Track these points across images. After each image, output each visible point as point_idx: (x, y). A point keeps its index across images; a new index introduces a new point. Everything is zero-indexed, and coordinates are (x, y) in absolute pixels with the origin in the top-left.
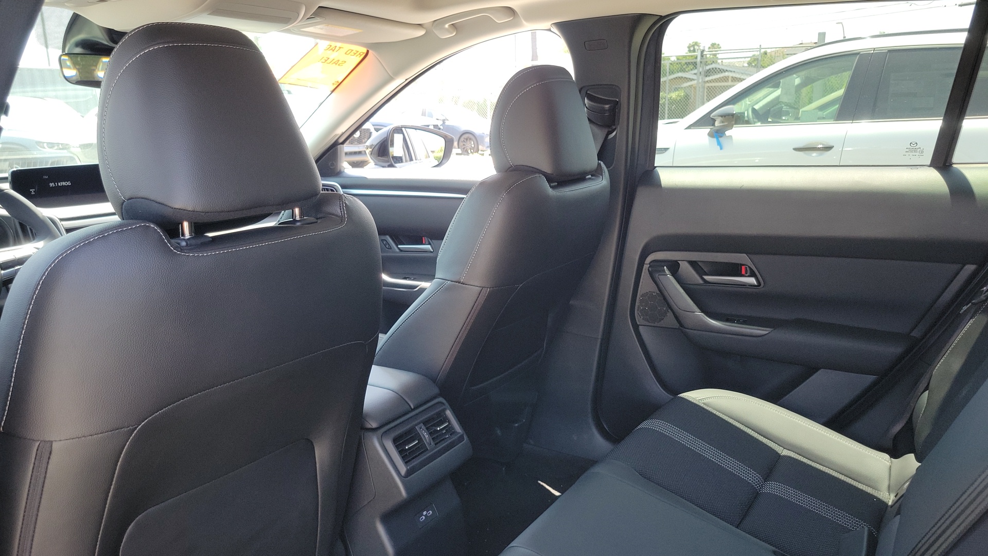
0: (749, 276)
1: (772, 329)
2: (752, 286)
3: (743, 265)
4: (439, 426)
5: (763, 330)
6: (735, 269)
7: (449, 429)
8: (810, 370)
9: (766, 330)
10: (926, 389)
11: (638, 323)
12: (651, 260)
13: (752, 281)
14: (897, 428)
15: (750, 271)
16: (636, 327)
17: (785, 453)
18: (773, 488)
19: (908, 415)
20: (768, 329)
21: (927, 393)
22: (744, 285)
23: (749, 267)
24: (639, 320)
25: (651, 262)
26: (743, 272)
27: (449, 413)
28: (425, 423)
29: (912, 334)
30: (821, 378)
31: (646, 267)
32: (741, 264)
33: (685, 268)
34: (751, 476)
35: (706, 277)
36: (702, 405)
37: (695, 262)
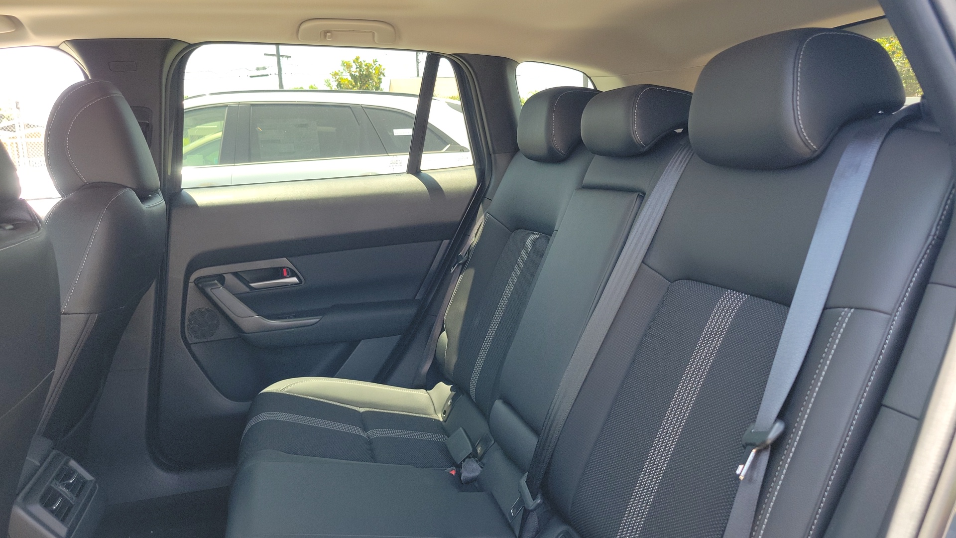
0: (290, 277)
1: (321, 317)
2: (296, 284)
3: (284, 268)
4: (70, 479)
5: (314, 319)
6: (277, 273)
7: (80, 478)
8: (353, 343)
9: (316, 319)
10: (442, 330)
11: (190, 342)
12: (196, 277)
13: (294, 280)
14: (426, 367)
15: (291, 271)
16: (188, 346)
17: (362, 410)
18: (374, 433)
19: (433, 355)
20: (319, 317)
21: (444, 333)
22: (286, 285)
23: (290, 268)
24: (191, 339)
25: (195, 280)
26: (285, 274)
27: (73, 464)
28: (57, 477)
29: (416, 298)
30: (363, 347)
31: (191, 285)
32: (281, 268)
33: (229, 279)
34: (357, 431)
35: (252, 285)
36: (285, 393)
37: (237, 273)
